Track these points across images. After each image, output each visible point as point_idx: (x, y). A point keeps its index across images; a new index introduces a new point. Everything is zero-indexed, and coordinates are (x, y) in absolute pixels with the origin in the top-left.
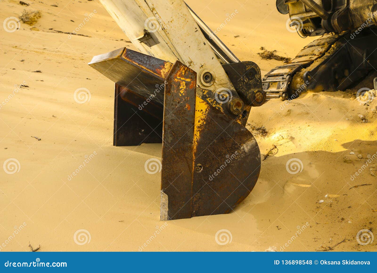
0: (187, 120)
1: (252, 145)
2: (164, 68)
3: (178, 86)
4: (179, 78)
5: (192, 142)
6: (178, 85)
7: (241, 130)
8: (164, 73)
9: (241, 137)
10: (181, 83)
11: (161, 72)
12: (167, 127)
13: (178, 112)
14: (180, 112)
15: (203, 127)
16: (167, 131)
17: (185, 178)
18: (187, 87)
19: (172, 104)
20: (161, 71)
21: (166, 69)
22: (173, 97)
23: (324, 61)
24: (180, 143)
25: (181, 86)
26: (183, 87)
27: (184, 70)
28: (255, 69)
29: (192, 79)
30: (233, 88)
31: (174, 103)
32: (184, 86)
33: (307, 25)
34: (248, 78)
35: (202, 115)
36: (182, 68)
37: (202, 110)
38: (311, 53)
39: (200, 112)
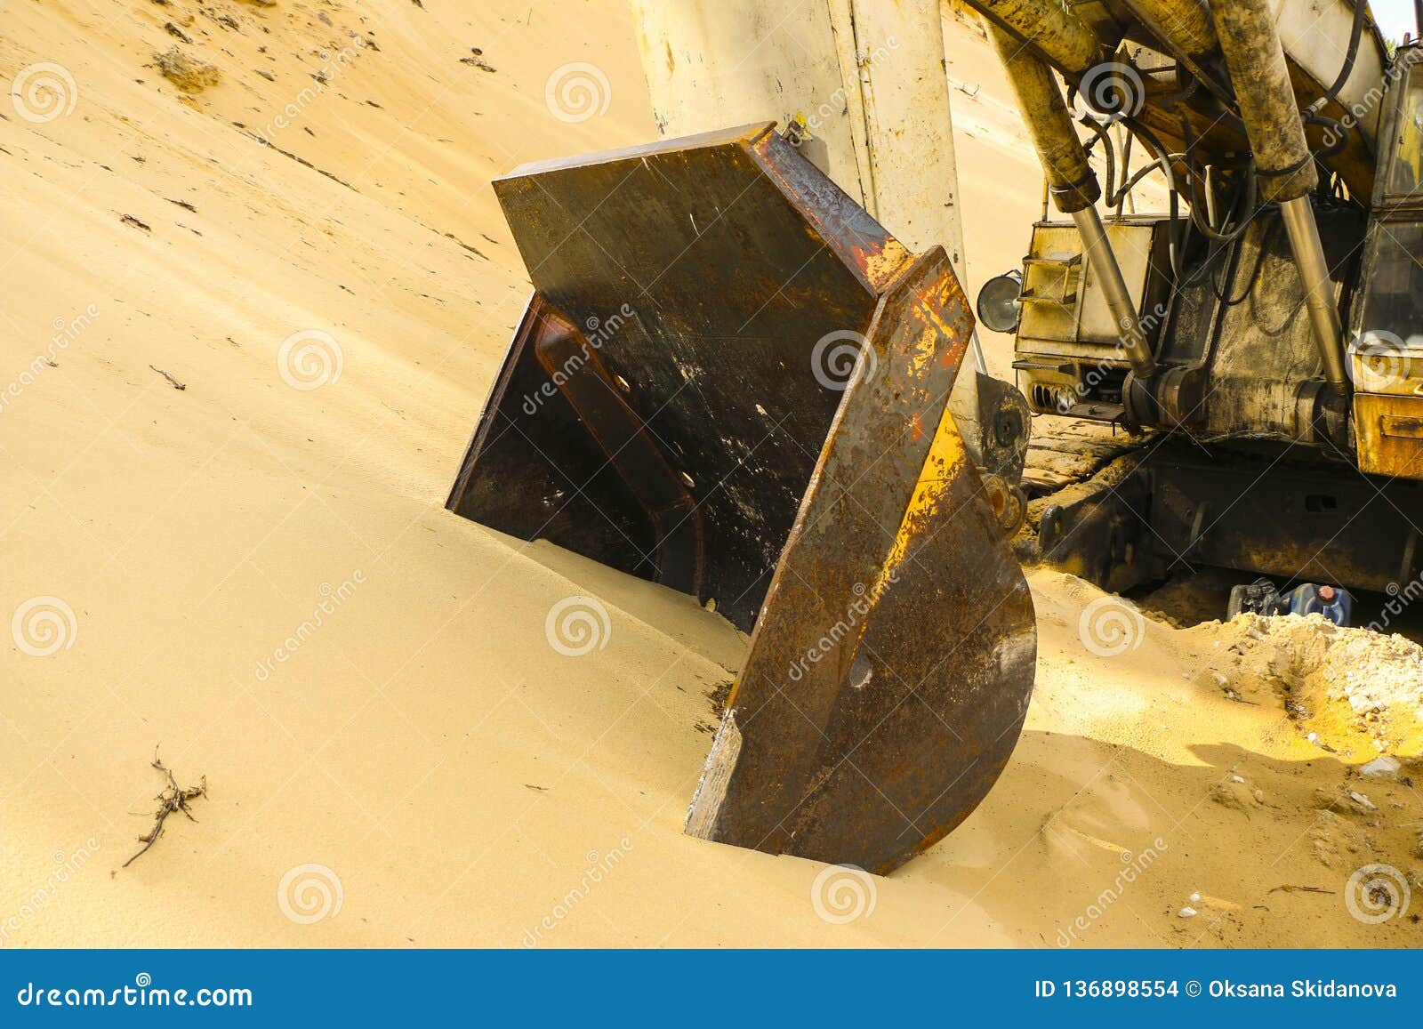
0: (896, 474)
1: (1023, 653)
2: (882, 254)
3: (915, 335)
4: (927, 308)
5: (882, 563)
6: (917, 331)
7: (1014, 584)
8: (877, 271)
9: (1006, 609)
10: (926, 332)
11: (866, 264)
12: (832, 469)
13: (883, 431)
14: (889, 436)
15: (923, 524)
16: (828, 486)
17: (817, 691)
18: (935, 354)
19: (878, 392)
20: (870, 260)
21: (885, 260)
22: (889, 368)
23: (1094, 496)
24: (849, 550)
25: (923, 343)
26: (926, 346)
27: (948, 290)
28: (1023, 417)
29: (959, 335)
30: (979, 443)
31: (883, 392)
32: (929, 346)
33: (1060, 382)
34: (997, 438)
35: (938, 478)
36: (945, 281)
37: (941, 462)
38: (1044, 464)
39: (936, 466)
